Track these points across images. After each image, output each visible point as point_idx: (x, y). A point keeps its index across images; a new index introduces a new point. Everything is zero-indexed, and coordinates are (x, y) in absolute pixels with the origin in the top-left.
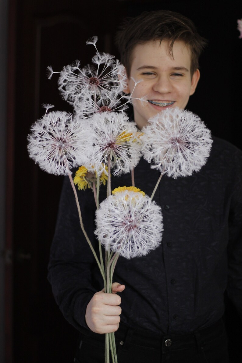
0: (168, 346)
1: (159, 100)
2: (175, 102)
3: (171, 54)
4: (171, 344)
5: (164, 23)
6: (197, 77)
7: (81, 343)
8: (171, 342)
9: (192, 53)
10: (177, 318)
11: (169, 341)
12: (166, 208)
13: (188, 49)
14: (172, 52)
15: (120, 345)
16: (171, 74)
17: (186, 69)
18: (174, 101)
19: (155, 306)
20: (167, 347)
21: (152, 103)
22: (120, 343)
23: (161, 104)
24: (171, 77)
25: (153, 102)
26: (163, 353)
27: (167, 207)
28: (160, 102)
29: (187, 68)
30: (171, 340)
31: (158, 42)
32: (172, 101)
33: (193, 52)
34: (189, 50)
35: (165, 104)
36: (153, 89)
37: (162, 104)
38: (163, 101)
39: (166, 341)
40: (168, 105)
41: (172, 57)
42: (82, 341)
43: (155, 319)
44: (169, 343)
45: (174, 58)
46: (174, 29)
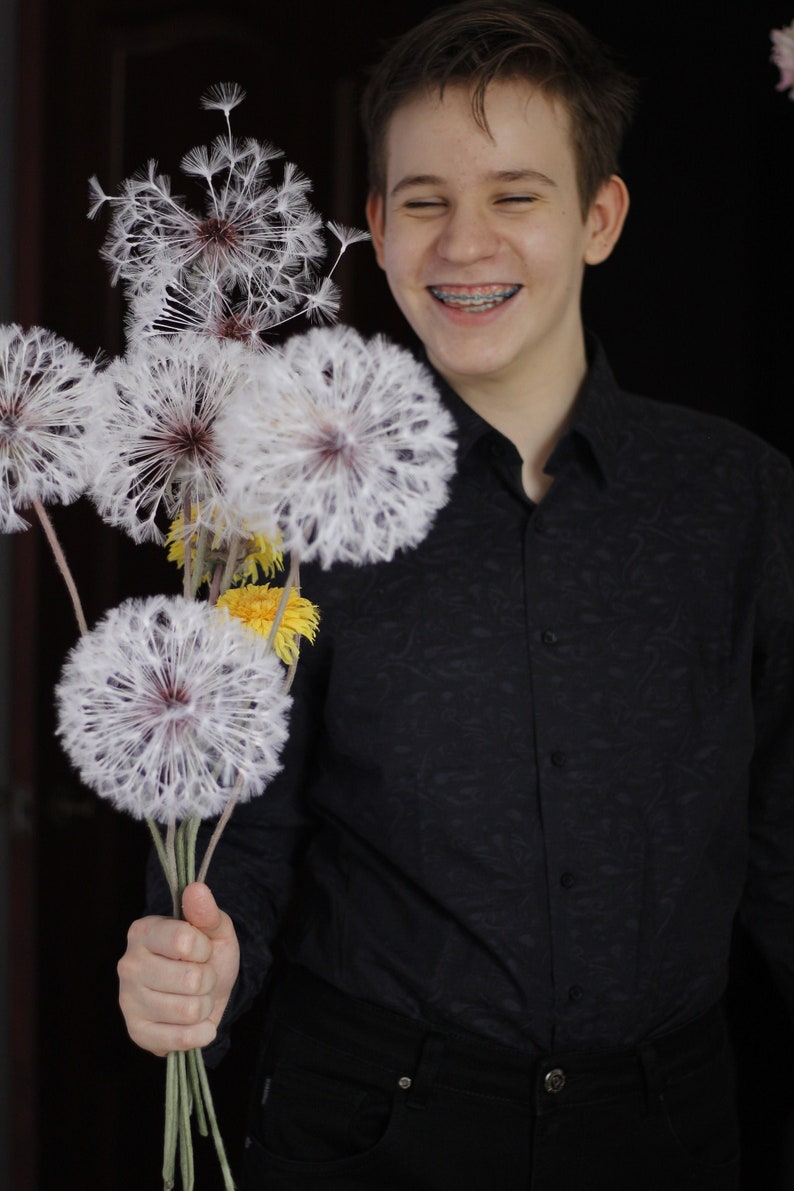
0: (556, 1091)
1: (459, 287)
2: (520, 287)
4: (563, 1084)
7: (267, 1087)
8: (564, 1077)
10: (581, 995)
11: (558, 1076)
12: (546, 641)
13: (553, 110)
15: (400, 1088)
16: (494, 200)
19: (511, 964)
20: (551, 1093)
22: (401, 1084)
24: (498, 208)
26: (539, 1113)
27: (550, 638)
30: (565, 1072)
35: (479, 297)
36: (433, 250)
39: (548, 1076)
42: (268, 1080)
43: (512, 1006)
44: (557, 1082)
46: (484, 43)
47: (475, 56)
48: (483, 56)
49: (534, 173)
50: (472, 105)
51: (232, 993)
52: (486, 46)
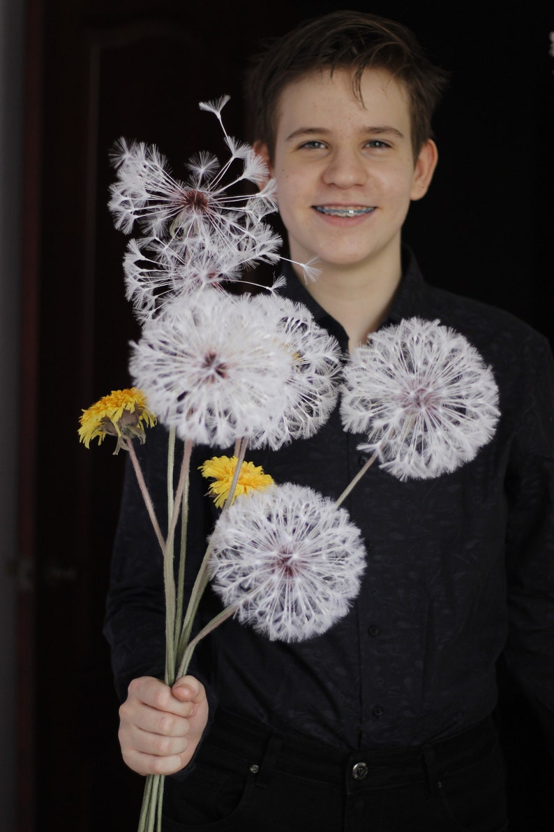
0: (360, 778)
2: (375, 208)
3: (357, 96)
4: (366, 773)
5: (340, 28)
6: (429, 157)
8: (367, 768)
9: (413, 98)
10: (381, 714)
11: (362, 767)
13: (400, 90)
14: (360, 91)
15: (251, 773)
16: (362, 145)
17: (397, 131)
18: (374, 205)
20: (357, 780)
21: (323, 213)
23: (342, 213)
24: (364, 151)
25: (324, 211)
26: (348, 793)
28: (339, 208)
29: (399, 130)
30: (367, 765)
31: (327, 73)
32: (367, 207)
33: (415, 97)
34: (404, 91)
36: (322, 179)
37: (344, 211)
38: (346, 206)
39: (356, 766)
40: (359, 214)
41: (361, 104)
44: (361, 771)
45: (366, 106)
46: (362, 41)
47: (355, 50)
48: (360, 49)
49: (392, 129)
50: (353, 83)
51: (203, 735)
52: (363, 42)
